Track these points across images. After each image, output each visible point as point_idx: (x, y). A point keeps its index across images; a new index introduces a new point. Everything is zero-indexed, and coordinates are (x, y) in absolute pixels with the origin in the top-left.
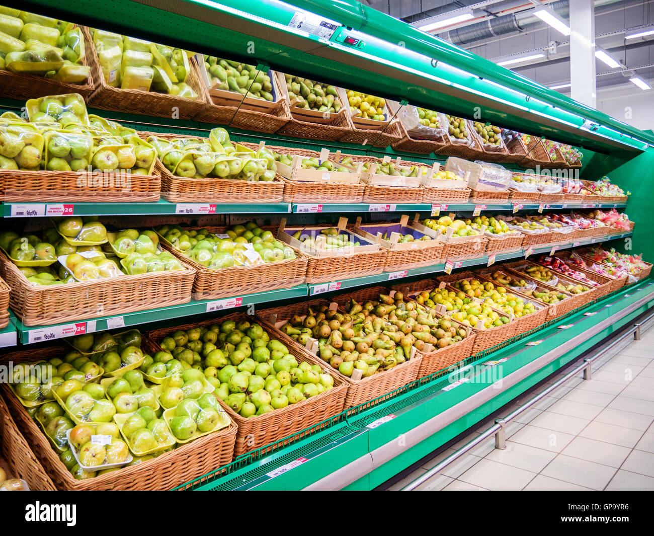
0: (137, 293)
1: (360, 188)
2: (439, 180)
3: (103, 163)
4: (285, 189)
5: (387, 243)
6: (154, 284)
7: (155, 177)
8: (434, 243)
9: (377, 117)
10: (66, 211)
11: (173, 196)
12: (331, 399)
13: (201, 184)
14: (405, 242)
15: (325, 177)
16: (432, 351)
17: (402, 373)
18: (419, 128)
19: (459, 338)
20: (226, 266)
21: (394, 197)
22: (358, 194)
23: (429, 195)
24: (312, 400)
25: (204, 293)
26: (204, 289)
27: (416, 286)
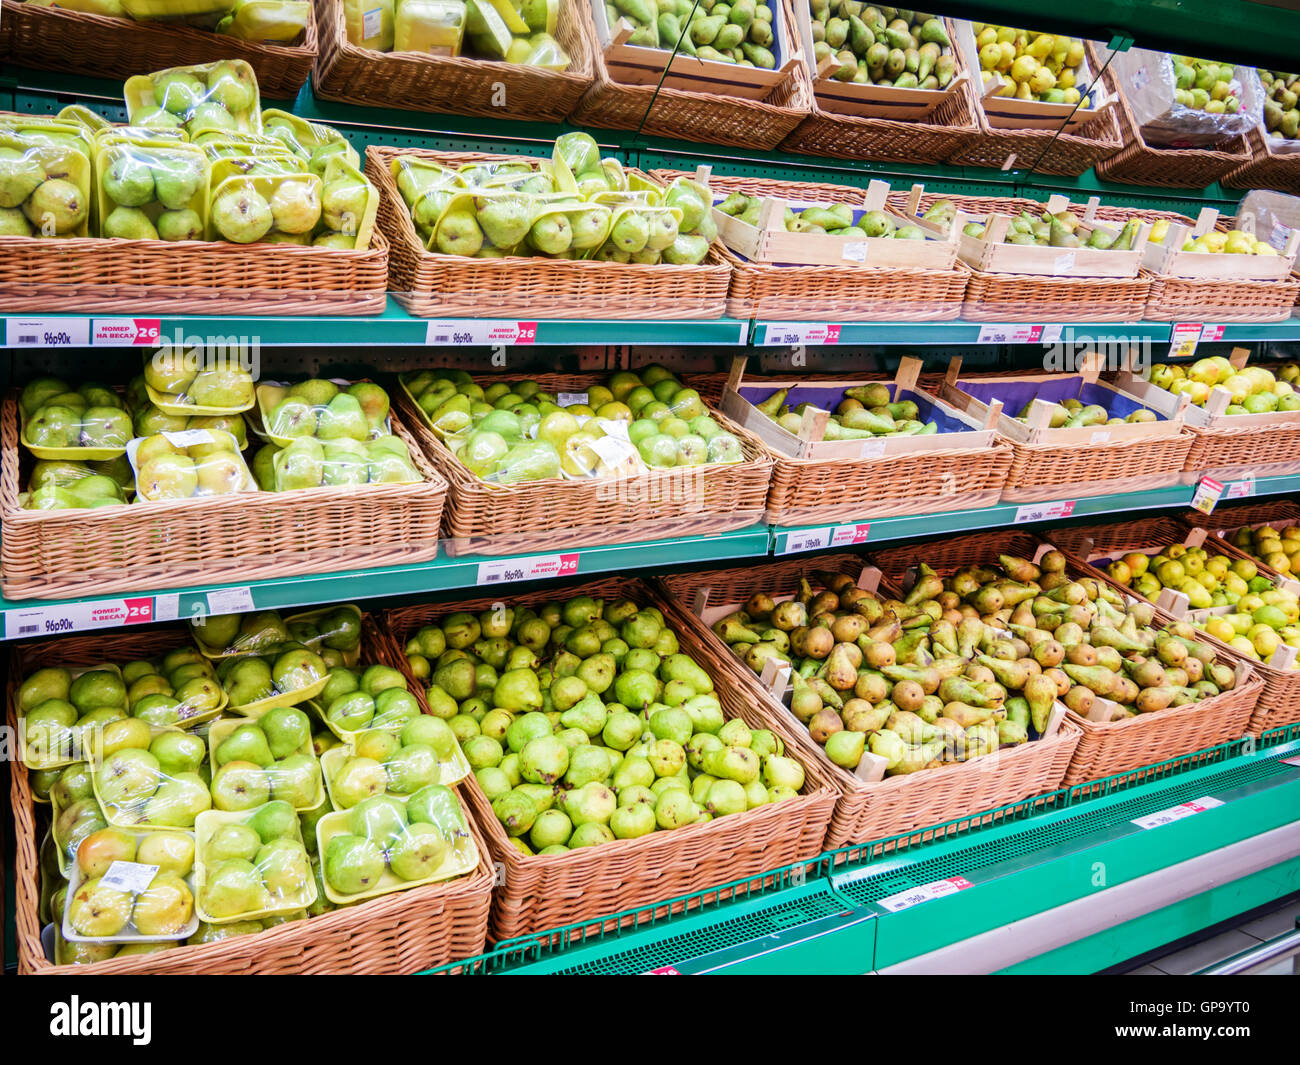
0: (288, 534)
1: (954, 281)
2: (1201, 257)
3: (229, 220)
4: (732, 283)
5: (1020, 428)
6: (334, 515)
7: (373, 253)
8: (1169, 431)
9: (1057, 94)
10: (141, 335)
11: (421, 300)
12: (785, 824)
13: (497, 272)
14: (1077, 425)
15: (854, 252)
16: (1117, 719)
17: (1014, 769)
18: (1175, 115)
19: (1211, 687)
20: (534, 476)
21: (1058, 304)
22: (950, 298)
23: (1166, 299)
24: (725, 823)
25: (473, 541)
26: (474, 531)
27: (1120, 533)
